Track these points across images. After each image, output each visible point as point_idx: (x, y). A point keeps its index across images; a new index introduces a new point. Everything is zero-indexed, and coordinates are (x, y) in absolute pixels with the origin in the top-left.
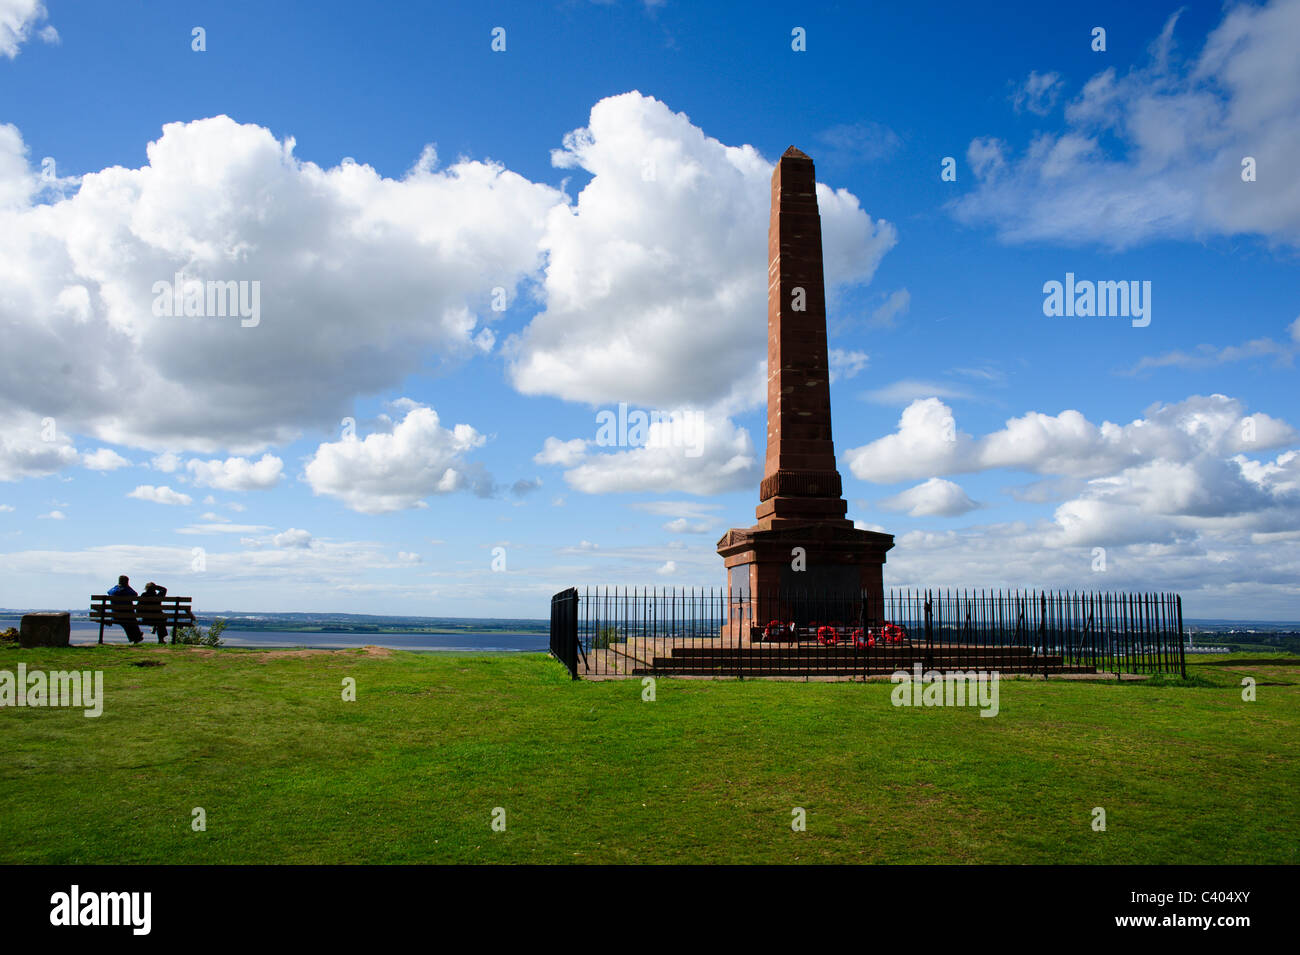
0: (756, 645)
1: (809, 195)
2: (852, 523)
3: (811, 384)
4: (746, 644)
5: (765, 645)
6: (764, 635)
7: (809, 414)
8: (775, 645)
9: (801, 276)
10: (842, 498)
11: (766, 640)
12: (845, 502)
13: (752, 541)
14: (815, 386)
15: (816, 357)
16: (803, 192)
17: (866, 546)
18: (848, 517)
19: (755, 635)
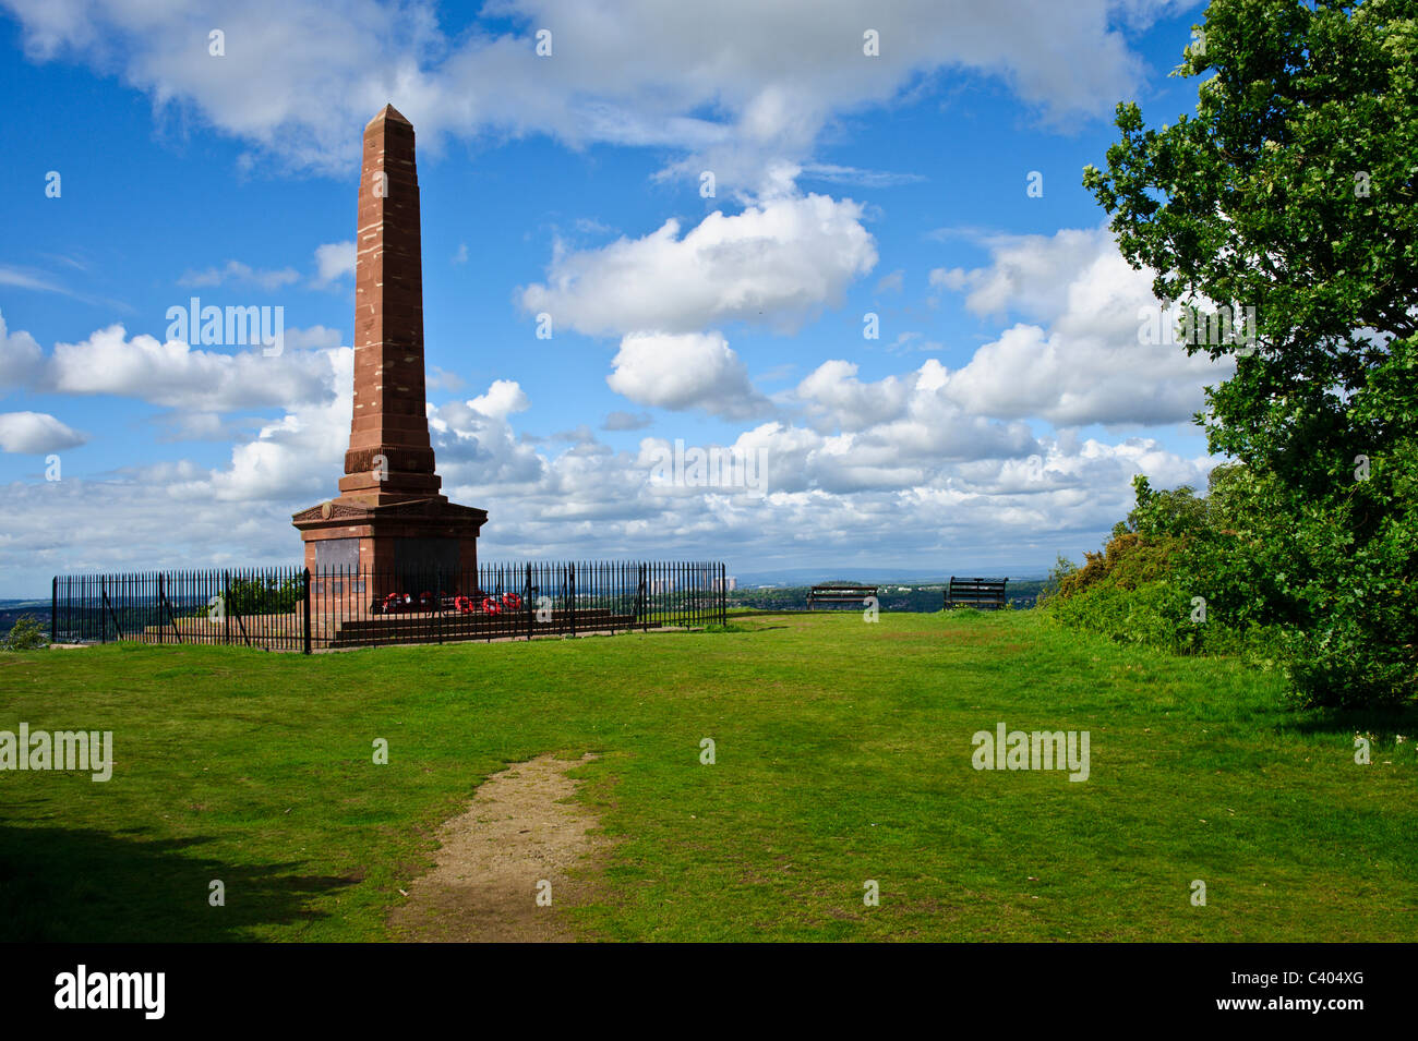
0: (377, 617)
1: (409, 163)
2: (446, 498)
3: (409, 359)
4: (370, 617)
5: (385, 617)
6: (385, 607)
7: (406, 389)
8: (392, 616)
9: (402, 249)
10: (435, 473)
11: (388, 612)
12: (439, 478)
13: (373, 516)
14: (412, 363)
15: (413, 333)
16: (404, 159)
17: (466, 521)
18: (442, 492)
19: (376, 608)
